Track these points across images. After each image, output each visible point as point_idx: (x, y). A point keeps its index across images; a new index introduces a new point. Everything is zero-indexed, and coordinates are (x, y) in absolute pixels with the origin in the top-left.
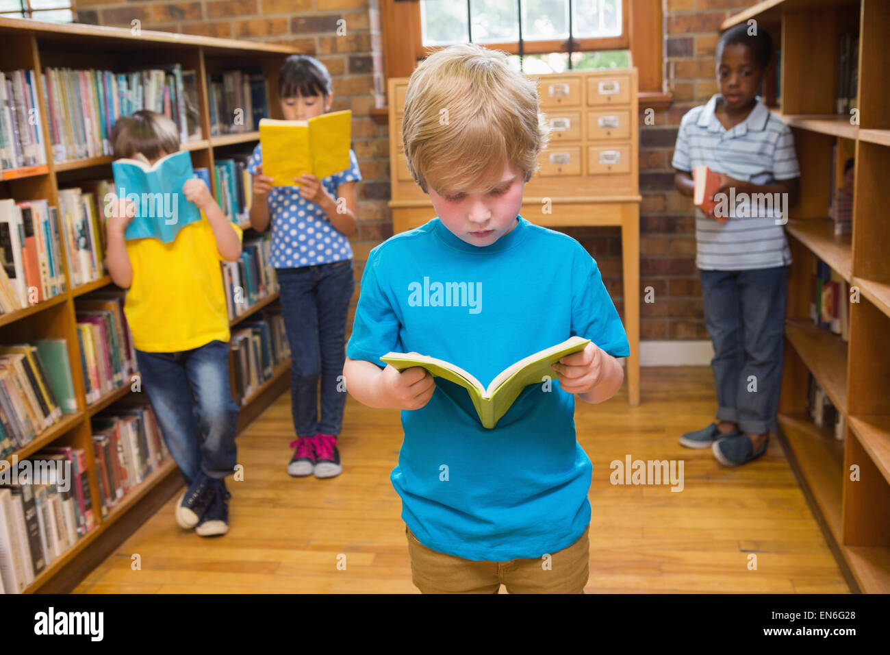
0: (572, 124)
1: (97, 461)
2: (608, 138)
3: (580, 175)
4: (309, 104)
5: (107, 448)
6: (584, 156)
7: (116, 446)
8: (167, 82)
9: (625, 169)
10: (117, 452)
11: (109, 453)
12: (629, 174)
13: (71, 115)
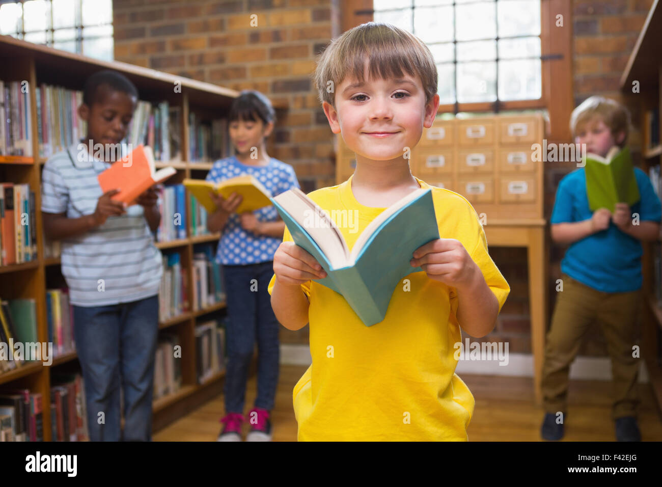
0: (487, 160)
1: (53, 406)
2: (517, 172)
3: (492, 203)
4: (249, 128)
5: (65, 398)
6: (495, 186)
7: (75, 398)
8: (152, 112)
9: (531, 197)
10: (75, 403)
11: (67, 403)
12: (533, 202)
13: (60, 123)
